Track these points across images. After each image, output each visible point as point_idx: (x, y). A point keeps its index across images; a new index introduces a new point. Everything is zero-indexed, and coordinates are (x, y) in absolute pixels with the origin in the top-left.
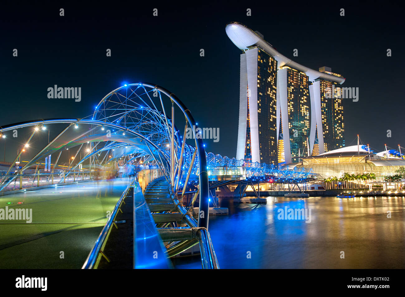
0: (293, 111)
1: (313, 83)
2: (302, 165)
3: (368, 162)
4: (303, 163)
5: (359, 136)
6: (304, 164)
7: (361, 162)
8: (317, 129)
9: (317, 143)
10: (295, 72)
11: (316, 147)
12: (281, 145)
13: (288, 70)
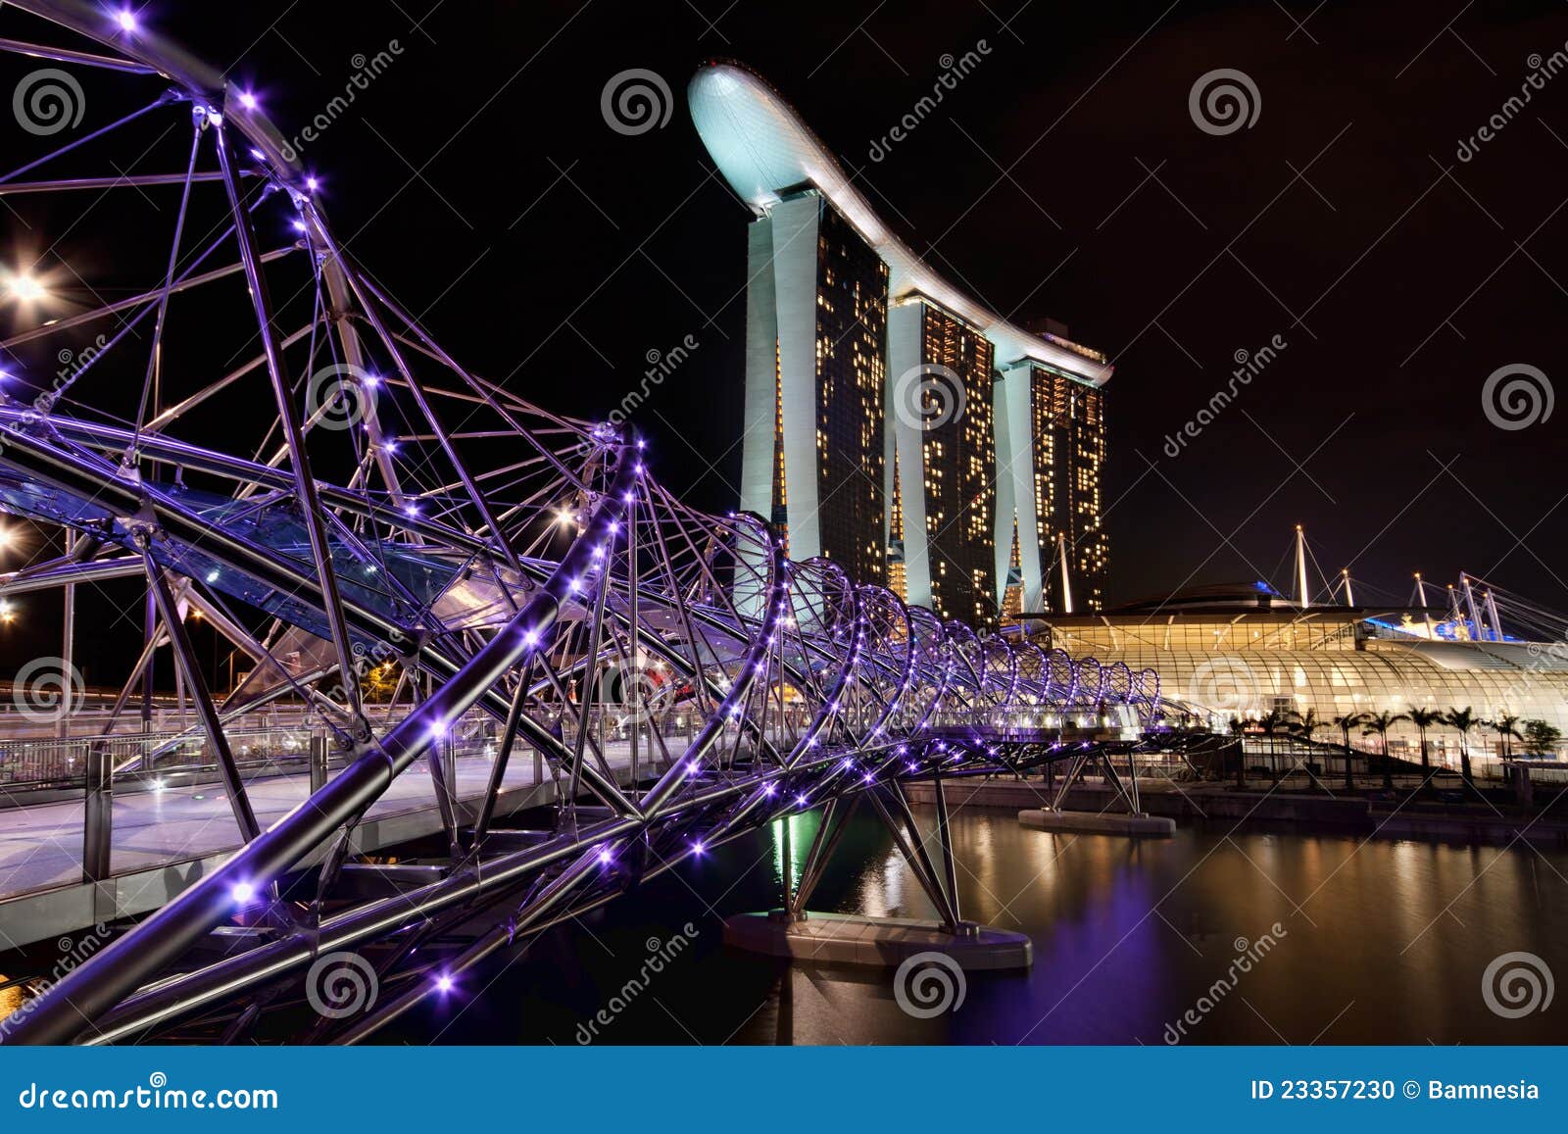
0: (939, 453)
1: (1005, 375)
3: (1367, 649)
5: (1303, 530)
8: (1016, 531)
9: (1015, 581)
10: (950, 320)
11: (1010, 597)
12: (896, 583)
13: (927, 312)
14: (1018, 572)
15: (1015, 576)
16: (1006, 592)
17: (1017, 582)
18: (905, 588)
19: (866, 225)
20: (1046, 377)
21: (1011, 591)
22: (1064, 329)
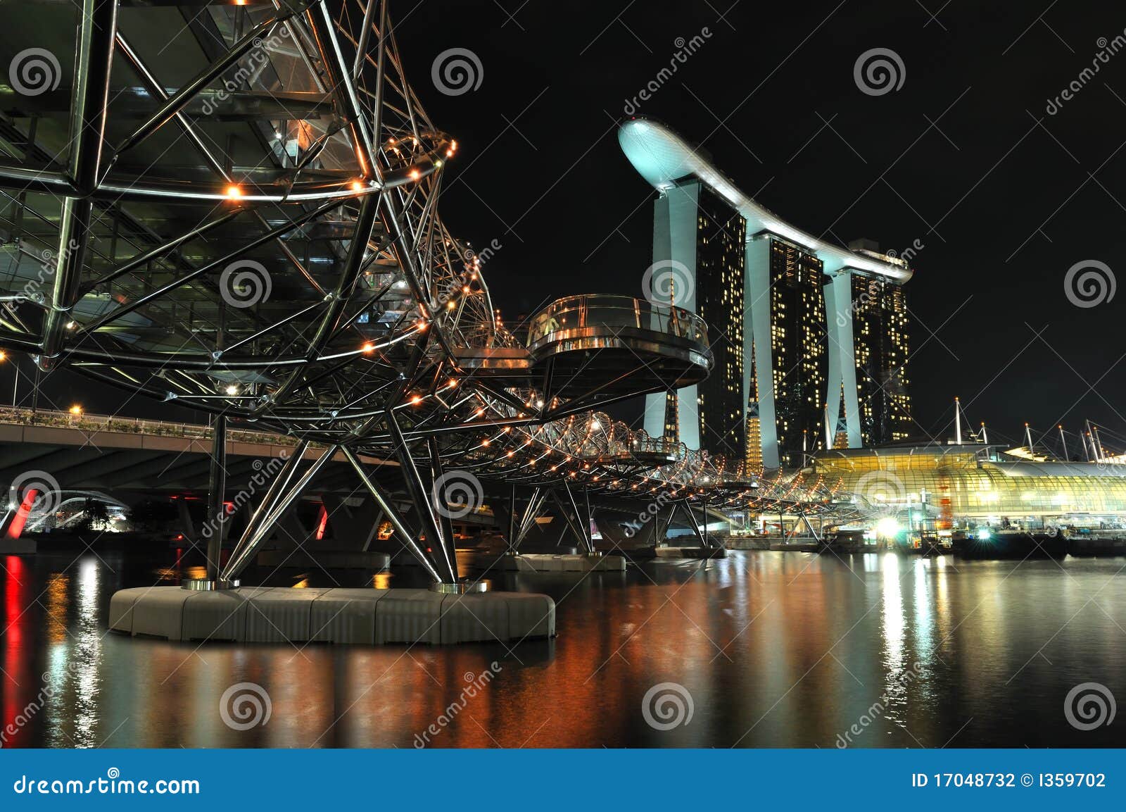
1: (834, 279)
2: (814, 472)
3: (984, 467)
4: (814, 470)
5: (959, 401)
6: (819, 470)
7: (967, 467)
9: (842, 429)
10: (790, 248)
11: (839, 440)
12: (753, 432)
13: (773, 244)
14: (844, 422)
15: (843, 425)
16: (836, 437)
17: (844, 429)
18: (760, 435)
19: (731, 194)
20: (863, 281)
21: (840, 436)
22: (876, 244)
